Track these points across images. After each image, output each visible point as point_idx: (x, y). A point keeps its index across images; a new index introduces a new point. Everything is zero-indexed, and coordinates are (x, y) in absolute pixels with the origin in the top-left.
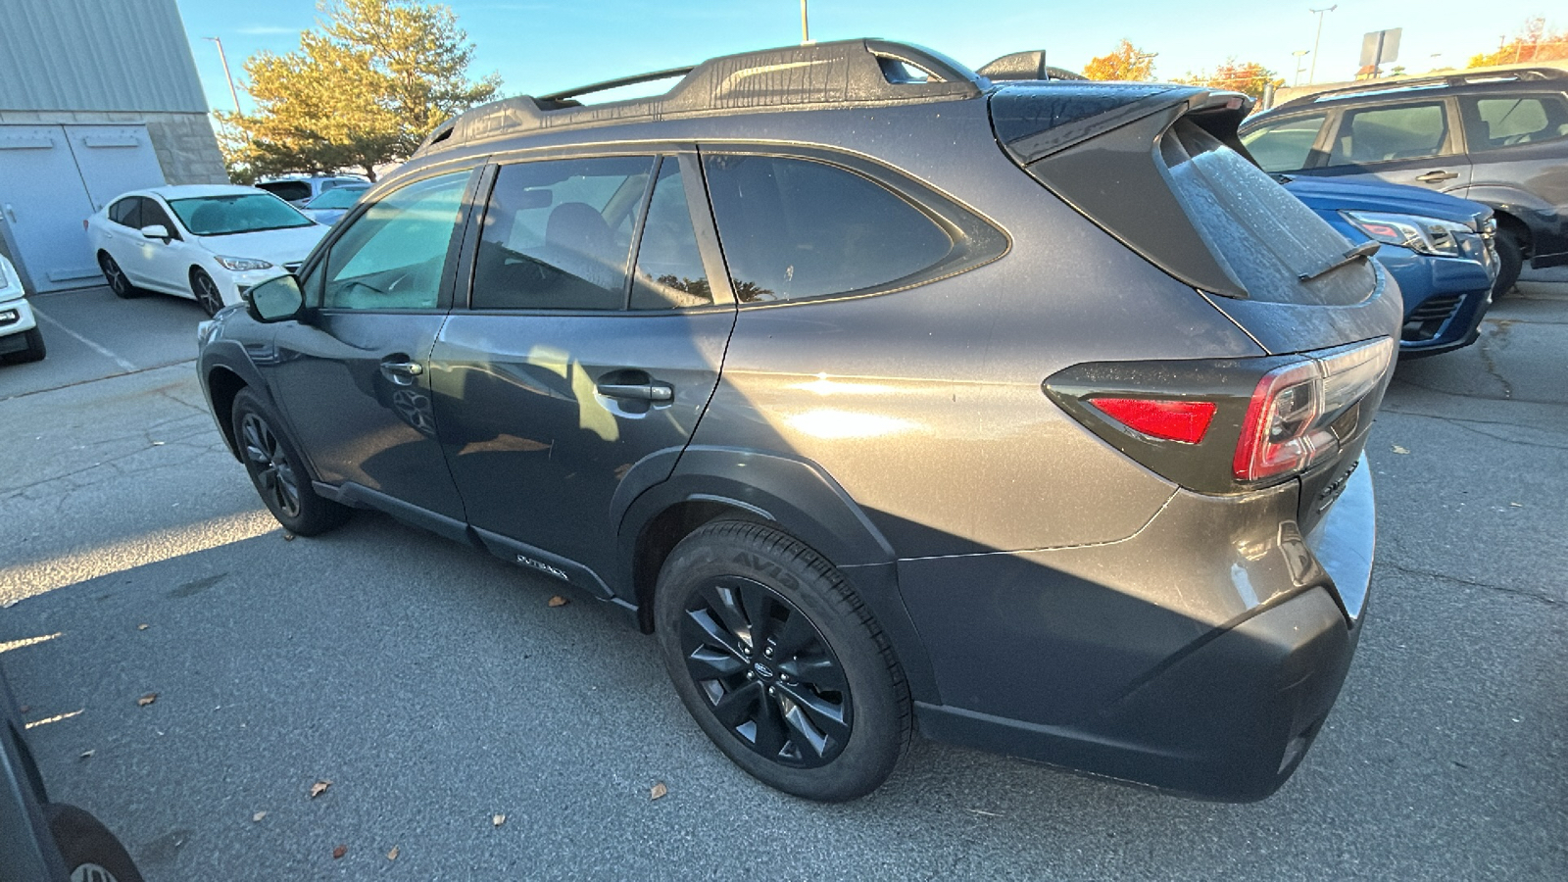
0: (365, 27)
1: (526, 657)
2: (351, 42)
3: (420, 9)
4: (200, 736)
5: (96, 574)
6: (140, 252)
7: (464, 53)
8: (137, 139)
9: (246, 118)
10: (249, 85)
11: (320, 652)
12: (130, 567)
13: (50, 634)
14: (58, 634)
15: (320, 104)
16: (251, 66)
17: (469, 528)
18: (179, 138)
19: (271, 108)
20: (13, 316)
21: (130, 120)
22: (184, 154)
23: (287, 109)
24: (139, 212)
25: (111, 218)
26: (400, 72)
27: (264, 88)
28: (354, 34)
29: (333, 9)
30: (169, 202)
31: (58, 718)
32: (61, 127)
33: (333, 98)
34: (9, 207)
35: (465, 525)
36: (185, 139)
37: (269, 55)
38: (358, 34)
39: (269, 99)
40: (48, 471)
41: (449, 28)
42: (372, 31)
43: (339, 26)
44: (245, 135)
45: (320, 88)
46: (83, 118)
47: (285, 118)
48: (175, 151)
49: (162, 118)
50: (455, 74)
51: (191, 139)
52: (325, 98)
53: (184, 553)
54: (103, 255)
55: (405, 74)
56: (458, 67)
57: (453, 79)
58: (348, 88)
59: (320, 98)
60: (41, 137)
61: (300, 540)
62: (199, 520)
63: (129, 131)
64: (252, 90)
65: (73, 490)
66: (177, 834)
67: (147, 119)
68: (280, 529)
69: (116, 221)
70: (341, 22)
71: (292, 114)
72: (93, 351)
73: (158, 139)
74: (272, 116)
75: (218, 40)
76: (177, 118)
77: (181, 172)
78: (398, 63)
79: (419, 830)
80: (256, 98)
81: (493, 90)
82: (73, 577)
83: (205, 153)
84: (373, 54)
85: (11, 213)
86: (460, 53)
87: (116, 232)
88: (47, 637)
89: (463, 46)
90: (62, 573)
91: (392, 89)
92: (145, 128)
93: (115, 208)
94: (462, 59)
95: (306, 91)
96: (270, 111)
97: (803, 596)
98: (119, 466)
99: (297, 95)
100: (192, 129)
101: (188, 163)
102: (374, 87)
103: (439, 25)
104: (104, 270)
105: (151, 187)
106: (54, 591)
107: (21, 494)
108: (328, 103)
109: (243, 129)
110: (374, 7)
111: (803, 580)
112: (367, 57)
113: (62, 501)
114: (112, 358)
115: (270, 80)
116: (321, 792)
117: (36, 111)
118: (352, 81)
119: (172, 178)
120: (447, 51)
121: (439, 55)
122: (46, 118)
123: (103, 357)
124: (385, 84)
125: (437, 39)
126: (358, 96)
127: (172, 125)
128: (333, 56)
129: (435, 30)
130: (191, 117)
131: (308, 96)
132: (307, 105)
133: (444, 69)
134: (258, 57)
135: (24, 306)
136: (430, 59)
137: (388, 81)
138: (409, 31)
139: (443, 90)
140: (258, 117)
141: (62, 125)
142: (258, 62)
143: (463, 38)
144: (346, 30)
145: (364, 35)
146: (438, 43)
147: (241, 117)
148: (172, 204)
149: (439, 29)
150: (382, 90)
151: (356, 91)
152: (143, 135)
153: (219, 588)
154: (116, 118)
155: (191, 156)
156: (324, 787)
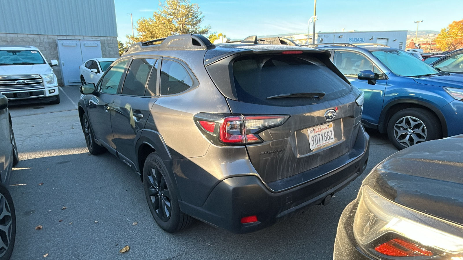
0: (172, 10)
1: (126, 190)
2: (167, 15)
3: (189, 5)
4: (47, 193)
5: (45, 156)
6: (90, 76)
7: (201, 19)
8: (97, 44)
9: (135, 37)
10: (137, 27)
11: (81, 181)
12: (52, 156)
13: (29, 167)
14: (31, 168)
15: (155, 34)
16: (139, 22)
17: (117, 152)
18: (108, 44)
19: (141, 35)
20: (54, 91)
21: (96, 39)
22: (109, 49)
23: (146, 35)
24: (92, 65)
25: (85, 66)
26: (180, 24)
27: (141, 29)
28: (168, 13)
29: (163, 5)
30: (99, 62)
31: (23, 185)
32: (79, 40)
33: (159, 32)
34: (63, 62)
35: (116, 151)
36: (110, 44)
37: (144, 19)
38: (169, 13)
39: (142, 32)
40: (47, 132)
41: (197, 11)
42: (174, 12)
43: (164, 11)
44: (133, 42)
45: (156, 29)
46: (86, 38)
47: (145, 38)
48: (107, 48)
49: (105, 38)
50: (197, 25)
51: (112, 44)
52: (157, 32)
53: (65, 155)
54: (82, 76)
55: (181, 25)
56: (198, 23)
57: (196, 27)
58: (163, 29)
59: (155, 32)
60: (74, 43)
61: (92, 155)
62: (72, 147)
63: (96, 42)
64: (138, 29)
65: (50, 137)
66: (33, 211)
67: (102, 38)
68: (89, 152)
69: (86, 67)
70: (165, 9)
71: (147, 37)
72: (71, 103)
73: (103, 44)
74: (142, 37)
75: (131, 14)
76: (109, 38)
77: (107, 54)
78: (179, 22)
79: (79, 220)
80: (138, 32)
81: (208, 31)
82: (40, 156)
83: (115, 48)
84: (173, 19)
85: (63, 63)
86: (199, 19)
87: (86, 70)
88: (28, 168)
89: (201, 16)
90: (38, 155)
91: (177, 30)
92: (100, 41)
93: (87, 63)
94: (200, 20)
95: (152, 30)
96: (141, 36)
97: (162, 170)
98: (62, 132)
99: (149, 31)
100: (112, 42)
101: (110, 51)
102: (171, 29)
103: (194, 10)
104: (81, 81)
105: (96, 58)
106: (35, 159)
107: (39, 136)
108: (157, 33)
109: (133, 41)
110: (175, 5)
111: (163, 166)
112: (171, 20)
113: (46, 139)
114: (75, 105)
115: (143, 27)
116: (64, 209)
117: (75, 36)
118: (165, 27)
119: (104, 56)
120: (195, 18)
121: (193, 19)
122: (77, 38)
123: (73, 104)
124: (174, 28)
125: (193, 14)
126: (166, 32)
127: (107, 40)
128: (161, 19)
129: (192, 11)
130: (113, 38)
131: (152, 31)
132: (152, 34)
133: (194, 24)
134: (141, 19)
135: (56, 89)
136: (190, 20)
137: (175, 27)
138: (185, 12)
139: (192, 30)
140: (138, 37)
141: (80, 40)
142: (141, 21)
143: (201, 14)
144: (166, 11)
145: (171, 13)
146: (193, 15)
147: (133, 37)
148: (100, 63)
149: (194, 11)
150: (173, 30)
151: (166, 30)
152: (99, 43)
153: (68, 164)
154: (94, 38)
155: (111, 49)
156: (65, 208)
